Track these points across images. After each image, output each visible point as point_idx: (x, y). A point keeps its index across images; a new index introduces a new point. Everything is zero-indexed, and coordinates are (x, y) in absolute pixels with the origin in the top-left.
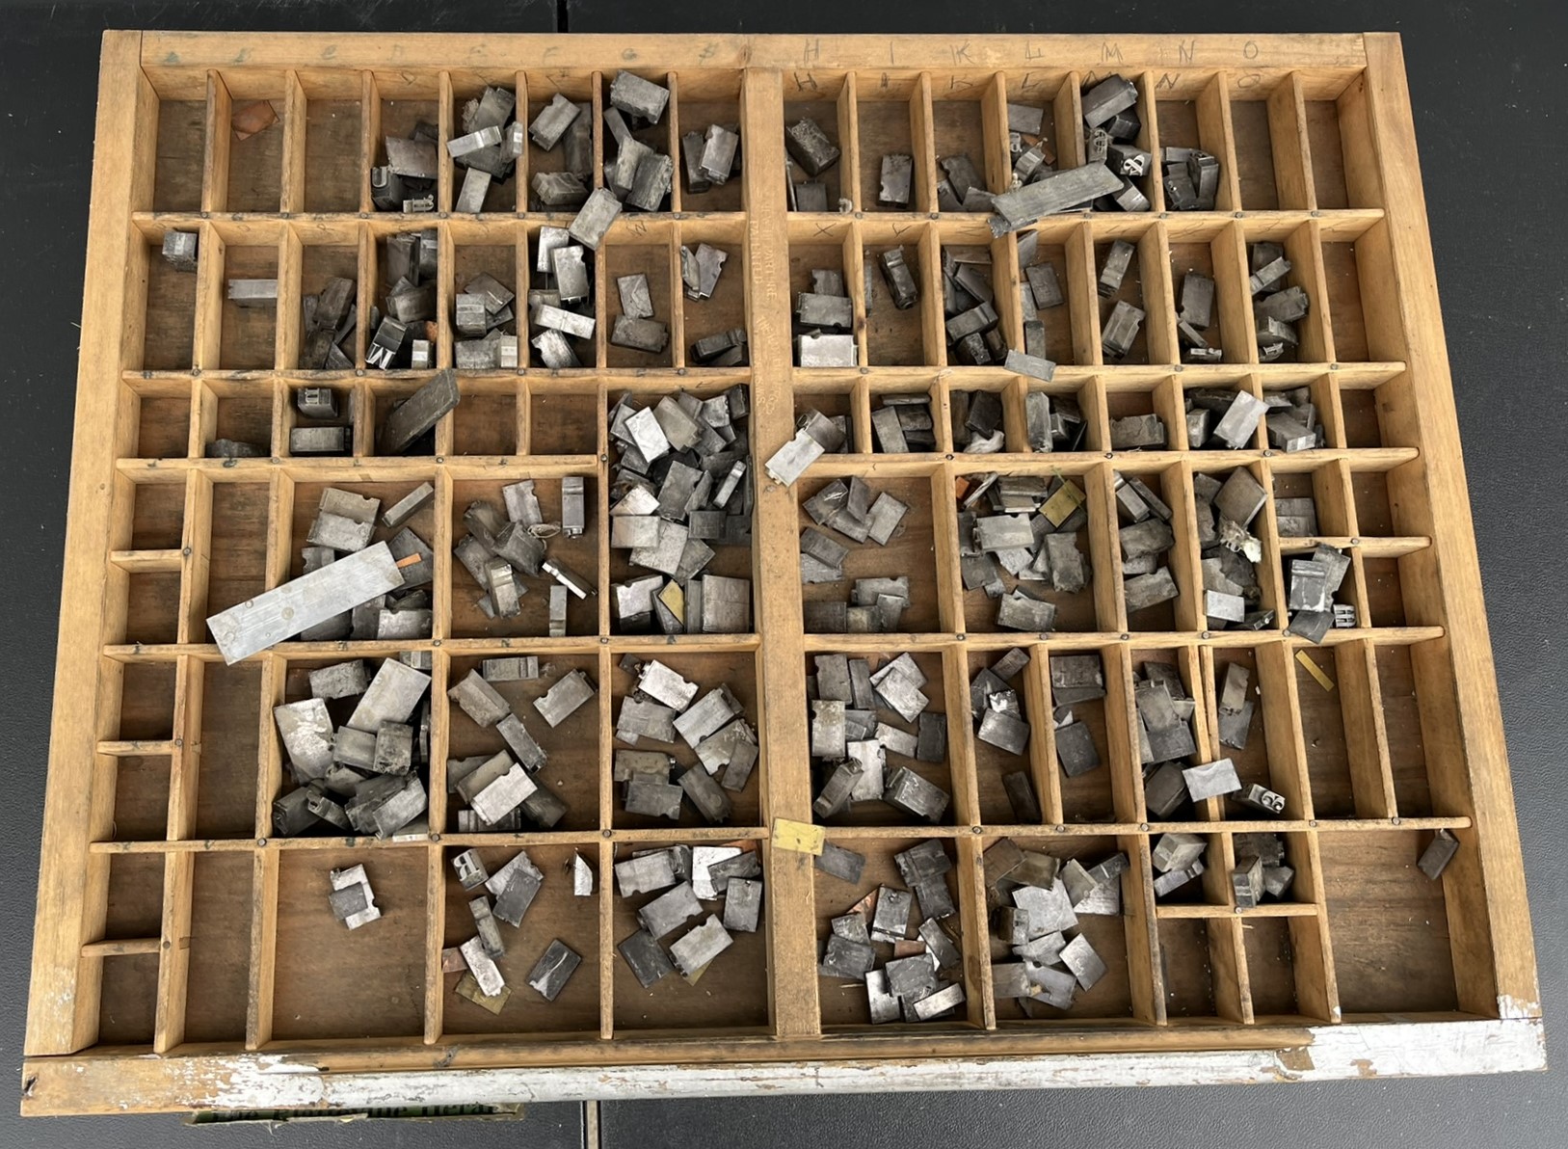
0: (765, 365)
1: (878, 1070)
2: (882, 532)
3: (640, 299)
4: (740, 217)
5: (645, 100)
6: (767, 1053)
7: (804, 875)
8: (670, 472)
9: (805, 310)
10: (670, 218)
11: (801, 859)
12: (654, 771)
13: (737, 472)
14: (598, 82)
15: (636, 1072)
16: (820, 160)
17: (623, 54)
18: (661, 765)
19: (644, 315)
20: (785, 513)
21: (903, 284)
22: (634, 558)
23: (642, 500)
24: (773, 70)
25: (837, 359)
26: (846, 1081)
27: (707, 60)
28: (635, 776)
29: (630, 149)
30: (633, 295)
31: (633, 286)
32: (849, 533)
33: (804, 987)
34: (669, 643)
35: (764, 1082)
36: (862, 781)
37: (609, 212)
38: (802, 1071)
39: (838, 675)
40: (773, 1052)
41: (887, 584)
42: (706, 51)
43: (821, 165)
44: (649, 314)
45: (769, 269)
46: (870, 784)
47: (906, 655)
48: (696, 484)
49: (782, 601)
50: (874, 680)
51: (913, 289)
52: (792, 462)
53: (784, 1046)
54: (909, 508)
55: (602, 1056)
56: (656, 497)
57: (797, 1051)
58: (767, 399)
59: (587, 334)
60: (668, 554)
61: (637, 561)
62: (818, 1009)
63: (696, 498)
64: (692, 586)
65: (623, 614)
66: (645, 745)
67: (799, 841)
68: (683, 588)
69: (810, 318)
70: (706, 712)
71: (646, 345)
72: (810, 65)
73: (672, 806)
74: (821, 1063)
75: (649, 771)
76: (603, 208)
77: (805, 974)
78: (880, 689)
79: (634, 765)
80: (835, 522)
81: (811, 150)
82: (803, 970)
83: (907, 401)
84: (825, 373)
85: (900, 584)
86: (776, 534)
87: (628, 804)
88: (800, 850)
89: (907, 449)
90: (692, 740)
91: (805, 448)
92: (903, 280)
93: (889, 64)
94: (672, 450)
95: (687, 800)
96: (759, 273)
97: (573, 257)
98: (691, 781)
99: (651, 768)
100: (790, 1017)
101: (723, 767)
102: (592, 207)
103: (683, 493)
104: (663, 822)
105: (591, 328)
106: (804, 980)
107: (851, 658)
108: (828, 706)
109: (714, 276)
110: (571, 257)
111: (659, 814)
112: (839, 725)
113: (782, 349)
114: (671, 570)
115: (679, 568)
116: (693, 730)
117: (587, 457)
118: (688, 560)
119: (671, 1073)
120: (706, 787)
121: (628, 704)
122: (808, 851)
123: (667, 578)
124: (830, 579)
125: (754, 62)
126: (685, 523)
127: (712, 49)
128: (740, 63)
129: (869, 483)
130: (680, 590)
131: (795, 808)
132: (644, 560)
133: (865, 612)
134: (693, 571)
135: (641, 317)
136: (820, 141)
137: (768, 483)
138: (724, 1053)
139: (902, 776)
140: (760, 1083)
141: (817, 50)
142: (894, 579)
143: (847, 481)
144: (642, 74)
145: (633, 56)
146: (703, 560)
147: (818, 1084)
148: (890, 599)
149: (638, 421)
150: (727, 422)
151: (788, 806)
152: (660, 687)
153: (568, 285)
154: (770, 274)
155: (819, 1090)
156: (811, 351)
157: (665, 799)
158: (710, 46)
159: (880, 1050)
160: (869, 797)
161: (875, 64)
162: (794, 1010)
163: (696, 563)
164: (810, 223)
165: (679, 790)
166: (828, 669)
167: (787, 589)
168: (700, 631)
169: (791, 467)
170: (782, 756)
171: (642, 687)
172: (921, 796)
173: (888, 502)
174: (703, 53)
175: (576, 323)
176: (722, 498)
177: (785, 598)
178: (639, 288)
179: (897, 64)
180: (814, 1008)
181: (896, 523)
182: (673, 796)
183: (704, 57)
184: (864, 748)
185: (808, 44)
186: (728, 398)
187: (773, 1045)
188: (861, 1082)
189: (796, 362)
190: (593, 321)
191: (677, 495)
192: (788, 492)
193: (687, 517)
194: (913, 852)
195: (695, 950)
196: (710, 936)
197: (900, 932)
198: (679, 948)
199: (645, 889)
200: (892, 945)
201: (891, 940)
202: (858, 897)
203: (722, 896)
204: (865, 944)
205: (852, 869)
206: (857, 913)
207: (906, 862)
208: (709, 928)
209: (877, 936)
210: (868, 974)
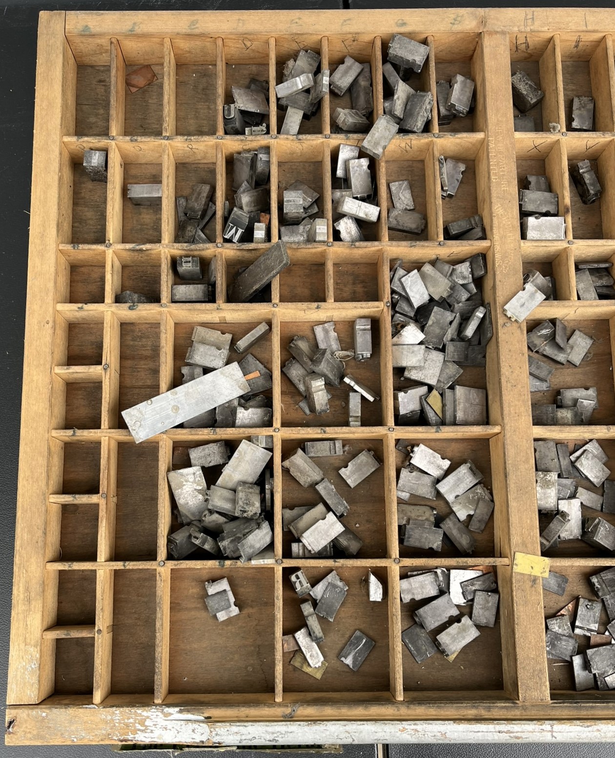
0: (501, 238)
1: (595, 728)
2: (577, 357)
3: (405, 198)
4: (480, 136)
5: (413, 54)
6: (513, 713)
7: (536, 591)
8: (433, 314)
9: (525, 201)
10: (431, 137)
11: (534, 580)
12: (424, 518)
13: (480, 314)
14: (378, 44)
15: (425, 726)
16: (532, 99)
17: (396, 23)
18: (429, 515)
19: (408, 208)
20: (518, 342)
21: (592, 185)
22: (406, 374)
23: (412, 334)
24: (503, 33)
25: (552, 234)
26: (572, 735)
27: (456, 26)
28: (411, 522)
29: (402, 90)
30: (401, 195)
31: (401, 189)
32: (555, 358)
33: (538, 667)
34: (437, 432)
35: (514, 734)
36: (568, 526)
37: (390, 132)
38: (541, 727)
39: (549, 454)
40: (517, 713)
41: (582, 393)
42: (455, 20)
43: (532, 102)
44: (412, 208)
45: (503, 171)
46: (573, 529)
47: (594, 442)
48: (451, 323)
49: (517, 403)
50: (573, 458)
51: (598, 188)
52: (523, 305)
53: (524, 708)
54: (595, 341)
55: (398, 713)
56: (422, 331)
57: (533, 713)
58: (503, 261)
59: (374, 218)
60: (431, 371)
61: (409, 376)
62: (548, 683)
63: (451, 332)
64: (448, 393)
65: (402, 411)
66: (415, 501)
67: (532, 568)
68: (441, 395)
69: (529, 207)
70: (459, 479)
71: (411, 228)
72: (528, 29)
73: (436, 542)
74: (554, 722)
75: (420, 518)
76: (386, 129)
77: (539, 659)
78: (578, 464)
79: (409, 514)
80: (544, 350)
81: (525, 93)
82: (537, 656)
83: (596, 266)
84: (543, 244)
85: (591, 392)
86: (512, 356)
87: (405, 540)
88: (532, 574)
89: (597, 298)
90: (450, 498)
91: (532, 296)
92: (592, 181)
93: (584, 28)
94: (431, 300)
95: (446, 538)
96: (495, 174)
97: (362, 166)
98: (449, 525)
99: (421, 516)
100: (528, 688)
101: (470, 517)
102: (378, 128)
103: (442, 328)
104: (430, 553)
105: (377, 214)
106: (538, 663)
107: (558, 443)
108: (545, 475)
109: (458, 180)
110: (361, 166)
111: (427, 548)
112: (553, 489)
113: (513, 227)
114: (433, 382)
115: (439, 381)
116: (450, 491)
117: (376, 303)
118: (445, 375)
119: (449, 727)
120: (459, 529)
121: (404, 473)
122: (539, 574)
123: (430, 388)
124: (541, 389)
125: (489, 27)
126: (443, 350)
127: (459, 19)
128: (479, 28)
129: (566, 323)
130: (439, 397)
131: (529, 545)
132: (414, 375)
133: (569, 411)
134: (448, 383)
135: (406, 209)
136: (530, 86)
137: (506, 320)
138: (484, 713)
139: (598, 524)
140: (512, 735)
141: (533, 18)
142: (587, 389)
143: (553, 322)
144: (410, 36)
145: (404, 24)
146: (455, 375)
147: (553, 736)
148: (586, 402)
149: (409, 279)
150: (471, 280)
151: (524, 544)
152: (425, 462)
153: (358, 186)
154: (503, 175)
155: (554, 740)
156: (535, 228)
157: (431, 537)
158: (458, 16)
159: (592, 712)
160: (571, 537)
161: (574, 28)
162: (531, 684)
163: (450, 378)
164: (530, 140)
165: (441, 531)
166: (543, 451)
167: (520, 394)
168: (454, 423)
169: (522, 310)
170: (518, 510)
171: (412, 461)
172: (611, 538)
173: (580, 337)
174: (453, 21)
175: (367, 210)
176: (470, 331)
177: (519, 400)
178: (405, 190)
179: (590, 28)
180: (545, 682)
181: (586, 350)
182: (437, 535)
183: (454, 24)
184: (570, 504)
185: (526, 15)
186: (471, 264)
187: (517, 708)
188: (584, 736)
189: (523, 236)
190: (378, 209)
191: (437, 331)
192: (520, 327)
193: (444, 346)
194: (602, 574)
195: (454, 639)
196: (464, 630)
197: (594, 629)
198: (443, 638)
199: (418, 597)
200: (590, 637)
201: (588, 634)
202: (563, 604)
203: (470, 603)
204: (570, 636)
205: (559, 586)
206: (563, 615)
207: (598, 582)
208: (464, 625)
209: (577, 631)
210: (573, 658)
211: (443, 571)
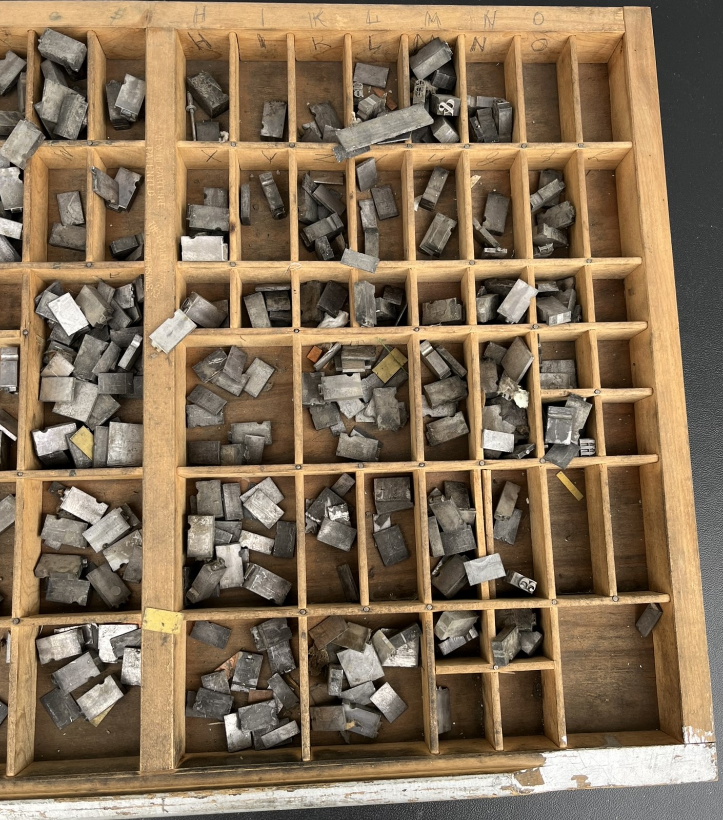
0: (154, 260)
1: (211, 798)
2: (255, 388)
3: (74, 211)
4: (140, 144)
5: (64, 51)
6: (131, 785)
7: (166, 650)
8: (83, 343)
9: (193, 217)
10: (84, 145)
11: (165, 638)
12: (67, 570)
13: (136, 343)
14: (31, 38)
15: (22, 805)
16: (213, 103)
17: (50, 16)
18: (74, 564)
19: (77, 222)
20: (165, 375)
21: (273, 199)
22: (56, 409)
23: (61, 365)
24: (169, 30)
25: (210, 255)
26: (186, 807)
27: (116, 21)
28: (51, 574)
29: (54, 90)
30: (69, 208)
31: (69, 200)
32: (228, 389)
33: (162, 734)
34: (71, 475)
35: (122, 810)
36: (227, 574)
37: (31, 138)
38: (151, 801)
39: (212, 496)
40: (136, 785)
41: (255, 427)
42: (116, 13)
43: (214, 107)
44: (81, 222)
45: (160, 184)
46: (234, 576)
47: (269, 479)
48: (102, 353)
49: (159, 442)
50: (243, 498)
51: (281, 202)
52: (170, 334)
53: (145, 779)
54: (275, 369)
55: (3, 790)
56: (72, 363)
57: (155, 784)
58: (154, 285)
59: (16, 236)
60: (82, 406)
61: (57, 411)
62: (172, 751)
63: (103, 363)
64: (100, 432)
65: (41, 453)
66: (65, 551)
67: (163, 624)
68: (93, 432)
69: (197, 224)
70: (108, 526)
71: (76, 246)
72: (198, 26)
73: (80, 596)
74: (167, 794)
75: (62, 571)
76: (26, 135)
77: (164, 724)
78: (246, 505)
79: (52, 566)
80: (218, 381)
81: (206, 96)
82: (162, 721)
83: (273, 288)
84: (202, 266)
85: (265, 427)
86: (157, 390)
87: (48, 594)
88: (163, 631)
89: (269, 325)
90: (97, 547)
91: (181, 324)
92: (273, 196)
93: (261, 26)
94: (90, 325)
95: (92, 590)
96: (152, 188)
97: (11, 176)
98: (97, 578)
99: (65, 568)
100: (150, 757)
101: (122, 565)
102: (17, 135)
103: (92, 359)
104: (74, 609)
105: (19, 231)
106: (163, 729)
107: (224, 481)
108: (200, 520)
109: (131, 193)
110: (9, 176)
111: (71, 602)
112: (208, 534)
113: (168, 247)
114: (83, 418)
115: (91, 417)
116: (98, 539)
117: (11, 332)
118: (99, 411)
119: (49, 805)
120: (108, 582)
121: (50, 520)
122: (170, 632)
123: (80, 424)
124: (213, 423)
125: (155, 23)
126: (95, 381)
127: (121, 13)
128: (143, 23)
129: (247, 351)
130: (90, 434)
131: (162, 600)
132: (64, 411)
133: (233, 449)
134: (102, 418)
135: (75, 225)
136: (214, 89)
137: (153, 351)
138: (101, 788)
139: (254, 570)
140: (119, 811)
141: (204, 14)
142: (260, 423)
143: (227, 349)
144: (66, 32)
145: (58, 17)
146: (110, 410)
147: (164, 810)
148: (254, 438)
149: (59, 303)
150: (132, 304)
151: (157, 598)
152: (77, 507)
153: (10, 198)
154: (160, 189)
155: (165, 814)
156: (190, 249)
157: (76, 590)
158: (119, 10)
159: (219, 780)
160: (233, 586)
161: (249, 25)
162: (153, 752)
163: (105, 413)
164: (200, 151)
165: (87, 584)
166: (205, 492)
167: (164, 433)
168: (105, 466)
169: (170, 339)
170: (153, 561)
171: (63, 507)
172: (268, 585)
173: (260, 366)
174: (113, 15)
175: (6, 227)
176: (124, 362)
177: (162, 440)
178: (74, 201)
179: (266, 26)
180: (169, 749)
181: (266, 380)
182: (82, 588)
183: (114, 18)
184: (228, 550)
185: (197, 10)
186: (134, 286)
187: (137, 779)
188: (198, 808)
189: (180, 258)
190: (21, 225)
191: (88, 361)
192: (168, 358)
193: (97, 378)
194: (263, 625)
195: (95, 703)
196: (106, 691)
197: (253, 684)
198: (85, 701)
199: (58, 657)
200: (247, 694)
201: (246, 690)
202: (224, 658)
203: (120, 660)
204: (226, 694)
205: (220, 638)
206: (222, 670)
207: (259, 633)
208: (106, 686)
209: (235, 688)
210: (226, 717)
211: (92, 626)
